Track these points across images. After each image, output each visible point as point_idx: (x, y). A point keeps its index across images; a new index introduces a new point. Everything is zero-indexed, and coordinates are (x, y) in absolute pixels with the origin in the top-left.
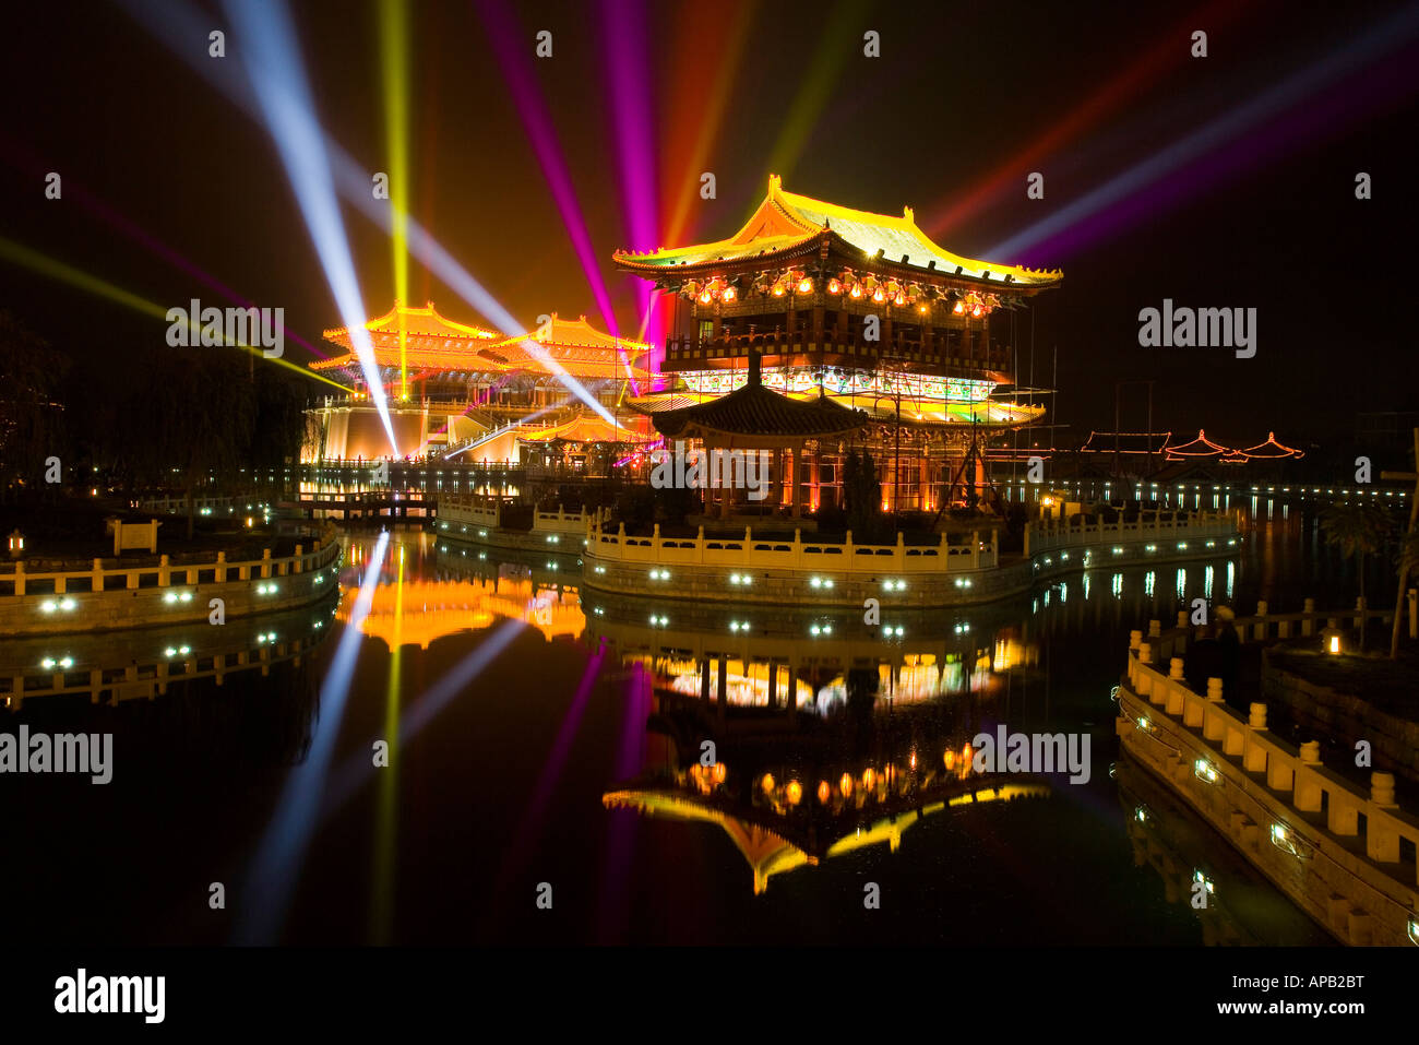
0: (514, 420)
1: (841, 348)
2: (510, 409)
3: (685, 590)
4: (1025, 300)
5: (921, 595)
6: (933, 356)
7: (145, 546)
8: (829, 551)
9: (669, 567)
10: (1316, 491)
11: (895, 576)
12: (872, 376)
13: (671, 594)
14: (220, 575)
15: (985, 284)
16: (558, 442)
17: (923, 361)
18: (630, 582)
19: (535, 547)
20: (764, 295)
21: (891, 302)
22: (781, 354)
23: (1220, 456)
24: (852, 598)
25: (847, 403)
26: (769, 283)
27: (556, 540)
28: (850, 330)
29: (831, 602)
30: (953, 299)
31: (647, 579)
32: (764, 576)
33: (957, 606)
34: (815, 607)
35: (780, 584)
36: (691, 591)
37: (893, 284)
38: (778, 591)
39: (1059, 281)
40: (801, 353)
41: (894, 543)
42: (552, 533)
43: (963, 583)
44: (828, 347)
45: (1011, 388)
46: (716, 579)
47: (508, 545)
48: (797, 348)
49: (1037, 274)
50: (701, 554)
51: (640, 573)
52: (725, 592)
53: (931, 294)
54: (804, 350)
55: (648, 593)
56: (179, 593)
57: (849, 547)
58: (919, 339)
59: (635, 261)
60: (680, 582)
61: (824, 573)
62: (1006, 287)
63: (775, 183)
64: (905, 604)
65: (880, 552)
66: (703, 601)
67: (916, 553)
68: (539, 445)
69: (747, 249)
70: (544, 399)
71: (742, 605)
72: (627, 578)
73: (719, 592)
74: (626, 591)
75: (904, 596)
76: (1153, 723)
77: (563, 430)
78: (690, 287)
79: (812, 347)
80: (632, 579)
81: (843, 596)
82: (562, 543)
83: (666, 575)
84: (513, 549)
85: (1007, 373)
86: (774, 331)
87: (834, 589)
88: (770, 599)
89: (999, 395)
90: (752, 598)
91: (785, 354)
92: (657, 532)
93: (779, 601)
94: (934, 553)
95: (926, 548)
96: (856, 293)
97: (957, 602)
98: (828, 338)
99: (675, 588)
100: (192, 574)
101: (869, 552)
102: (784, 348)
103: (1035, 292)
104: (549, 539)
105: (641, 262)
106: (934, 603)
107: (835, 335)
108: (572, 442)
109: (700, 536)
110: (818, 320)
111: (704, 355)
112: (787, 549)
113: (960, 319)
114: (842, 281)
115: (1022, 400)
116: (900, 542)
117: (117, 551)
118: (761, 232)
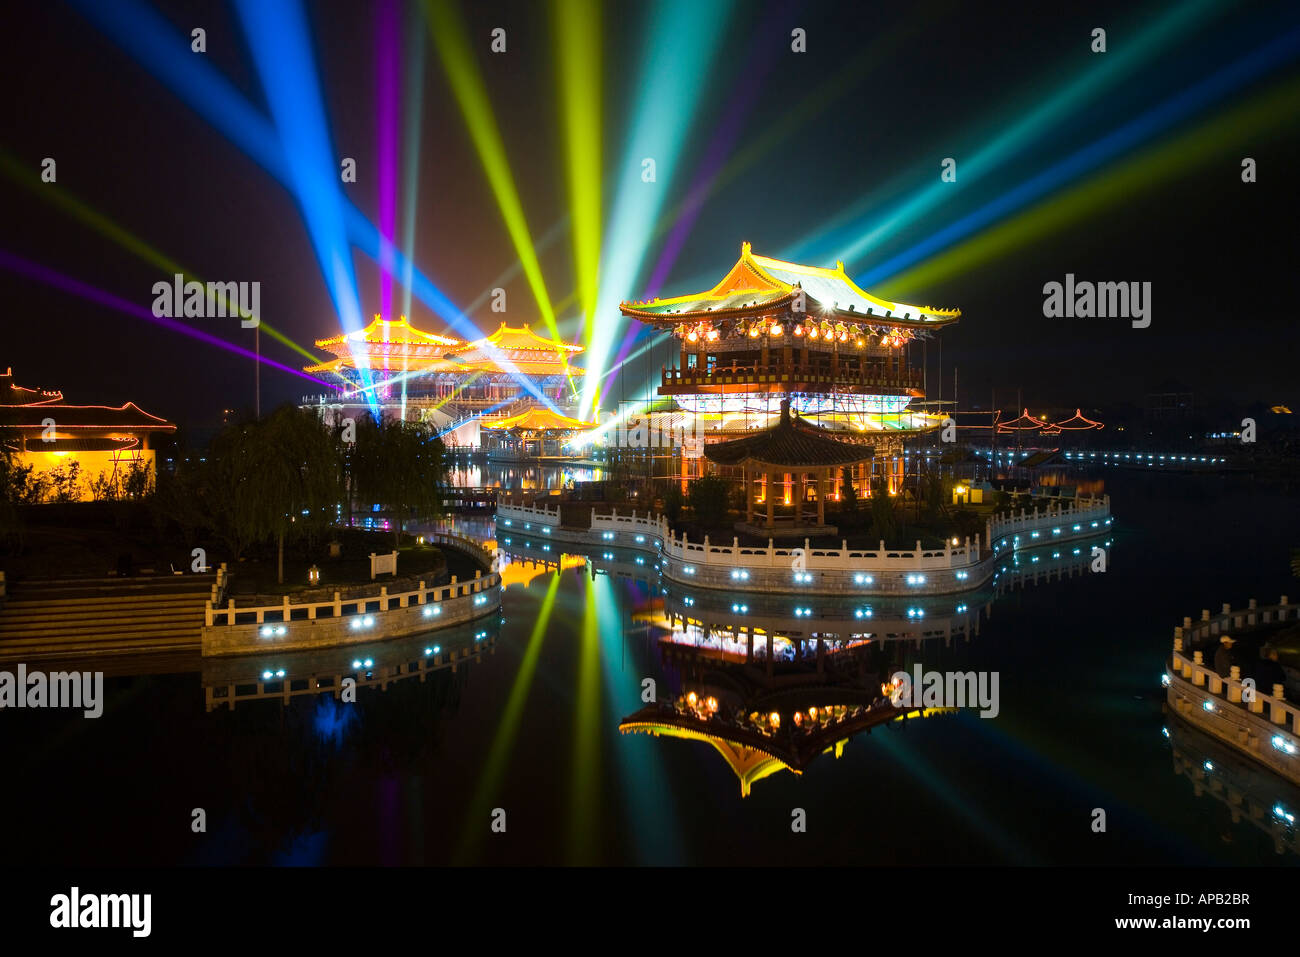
0: (476, 412)
1: (806, 378)
2: (471, 402)
3: (759, 586)
4: (933, 332)
5: (935, 586)
6: (869, 379)
7: (389, 571)
8: (867, 555)
9: (747, 569)
10: (1116, 456)
11: (916, 572)
12: (827, 397)
13: (749, 589)
14: (453, 593)
15: (906, 322)
16: (517, 431)
17: (861, 383)
18: (715, 580)
19: (593, 542)
20: (742, 336)
21: (838, 339)
22: (760, 383)
23: (1041, 429)
24: (886, 590)
25: (812, 421)
26: (747, 327)
27: (611, 536)
28: (810, 363)
29: (870, 593)
30: (881, 333)
31: (729, 578)
32: (820, 575)
33: (957, 593)
34: (858, 597)
35: (833, 581)
36: (765, 586)
37: (840, 326)
38: (831, 586)
39: (959, 317)
40: (776, 382)
41: (914, 549)
42: (608, 531)
43: (962, 575)
44: (796, 378)
45: (922, 400)
46: (783, 577)
47: (569, 540)
48: (772, 378)
49: (941, 313)
50: (770, 558)
51: (724, 574)
52: (791, 587)
53: (866, 331)
54: (779, 380)
55: (730, 588)
56: (432, 609)
57: (882, 553)
58: (858, 367)
59: (637, 309)
60: (756, 579)
61: (865, 572)
62: (920, 324)
63: (746, 248)
64: (923, 593)
65: (904, 556)
66: (773, 593)
67: (929, 555)
68: (500, 433)
69: (726, 299)
70: (497, 393)
71: (804, 596)
72: (713, 577)
73: (786, 587)
74: (712, 586)
75: (923, 588)
76: (1218, 707)
77: (521, 419)
78: (680, 330)
79: (785, 378)
80: (717, 578)
81: (880, 588)
82: (616, 538)
83: (745, 575)
84: (575, 543)
85: (920, 389)
86: (753, 365)
87: (872, 584)
88: (825, 592)
89: (915, 407)
90: (812, 591)
91: (763, 383)
92: (736, 543)
93: (831, 593)
94: (941, 555)
95: (936, 552)
96: (814, 334)
97: (958, 589)
98: (796, 370)
99: (752, 585)
100: (438, 593)
101: (896, 556)
102: (762, 378)
103: (940, 327)
104: (605, 536)
105: (642, 310)
106: (943, 591)
107: (802, 368)
108: (528, 430)
109: (771, 546)
110: (788, 355)
111: (694, 382)
112: (837, 555)
113: (885, 349)
114: (804, 325)
115: (932, 409)
116: (919, 548)
117: (373, 576)
118: (736, 285)
